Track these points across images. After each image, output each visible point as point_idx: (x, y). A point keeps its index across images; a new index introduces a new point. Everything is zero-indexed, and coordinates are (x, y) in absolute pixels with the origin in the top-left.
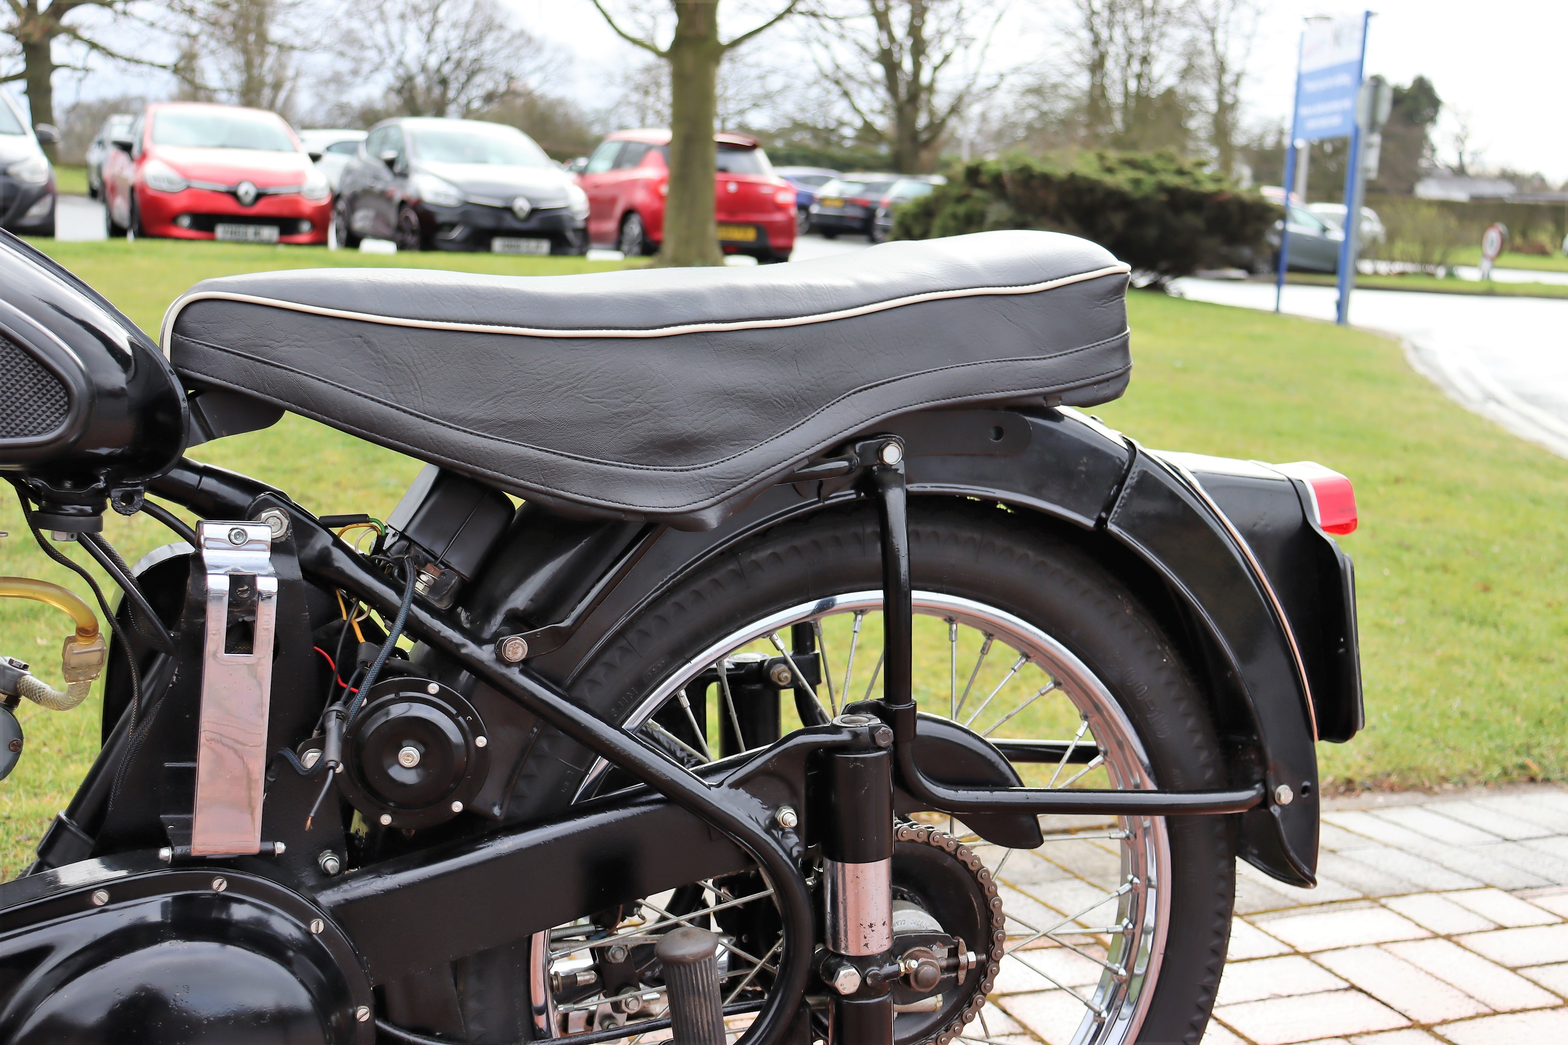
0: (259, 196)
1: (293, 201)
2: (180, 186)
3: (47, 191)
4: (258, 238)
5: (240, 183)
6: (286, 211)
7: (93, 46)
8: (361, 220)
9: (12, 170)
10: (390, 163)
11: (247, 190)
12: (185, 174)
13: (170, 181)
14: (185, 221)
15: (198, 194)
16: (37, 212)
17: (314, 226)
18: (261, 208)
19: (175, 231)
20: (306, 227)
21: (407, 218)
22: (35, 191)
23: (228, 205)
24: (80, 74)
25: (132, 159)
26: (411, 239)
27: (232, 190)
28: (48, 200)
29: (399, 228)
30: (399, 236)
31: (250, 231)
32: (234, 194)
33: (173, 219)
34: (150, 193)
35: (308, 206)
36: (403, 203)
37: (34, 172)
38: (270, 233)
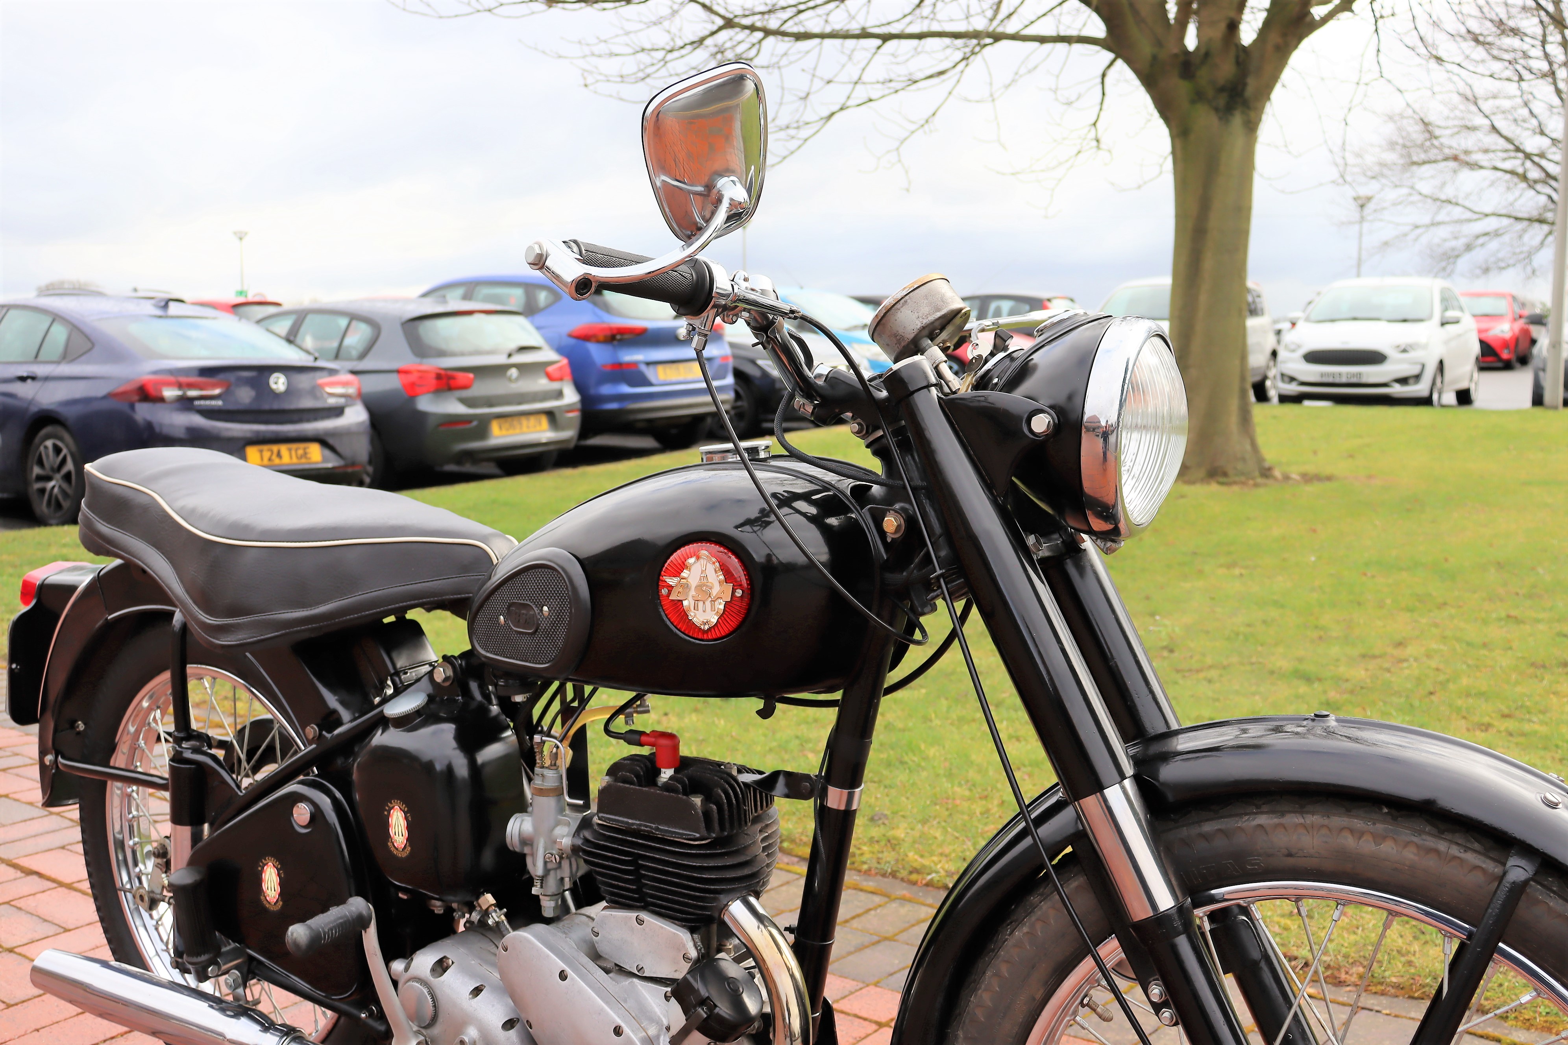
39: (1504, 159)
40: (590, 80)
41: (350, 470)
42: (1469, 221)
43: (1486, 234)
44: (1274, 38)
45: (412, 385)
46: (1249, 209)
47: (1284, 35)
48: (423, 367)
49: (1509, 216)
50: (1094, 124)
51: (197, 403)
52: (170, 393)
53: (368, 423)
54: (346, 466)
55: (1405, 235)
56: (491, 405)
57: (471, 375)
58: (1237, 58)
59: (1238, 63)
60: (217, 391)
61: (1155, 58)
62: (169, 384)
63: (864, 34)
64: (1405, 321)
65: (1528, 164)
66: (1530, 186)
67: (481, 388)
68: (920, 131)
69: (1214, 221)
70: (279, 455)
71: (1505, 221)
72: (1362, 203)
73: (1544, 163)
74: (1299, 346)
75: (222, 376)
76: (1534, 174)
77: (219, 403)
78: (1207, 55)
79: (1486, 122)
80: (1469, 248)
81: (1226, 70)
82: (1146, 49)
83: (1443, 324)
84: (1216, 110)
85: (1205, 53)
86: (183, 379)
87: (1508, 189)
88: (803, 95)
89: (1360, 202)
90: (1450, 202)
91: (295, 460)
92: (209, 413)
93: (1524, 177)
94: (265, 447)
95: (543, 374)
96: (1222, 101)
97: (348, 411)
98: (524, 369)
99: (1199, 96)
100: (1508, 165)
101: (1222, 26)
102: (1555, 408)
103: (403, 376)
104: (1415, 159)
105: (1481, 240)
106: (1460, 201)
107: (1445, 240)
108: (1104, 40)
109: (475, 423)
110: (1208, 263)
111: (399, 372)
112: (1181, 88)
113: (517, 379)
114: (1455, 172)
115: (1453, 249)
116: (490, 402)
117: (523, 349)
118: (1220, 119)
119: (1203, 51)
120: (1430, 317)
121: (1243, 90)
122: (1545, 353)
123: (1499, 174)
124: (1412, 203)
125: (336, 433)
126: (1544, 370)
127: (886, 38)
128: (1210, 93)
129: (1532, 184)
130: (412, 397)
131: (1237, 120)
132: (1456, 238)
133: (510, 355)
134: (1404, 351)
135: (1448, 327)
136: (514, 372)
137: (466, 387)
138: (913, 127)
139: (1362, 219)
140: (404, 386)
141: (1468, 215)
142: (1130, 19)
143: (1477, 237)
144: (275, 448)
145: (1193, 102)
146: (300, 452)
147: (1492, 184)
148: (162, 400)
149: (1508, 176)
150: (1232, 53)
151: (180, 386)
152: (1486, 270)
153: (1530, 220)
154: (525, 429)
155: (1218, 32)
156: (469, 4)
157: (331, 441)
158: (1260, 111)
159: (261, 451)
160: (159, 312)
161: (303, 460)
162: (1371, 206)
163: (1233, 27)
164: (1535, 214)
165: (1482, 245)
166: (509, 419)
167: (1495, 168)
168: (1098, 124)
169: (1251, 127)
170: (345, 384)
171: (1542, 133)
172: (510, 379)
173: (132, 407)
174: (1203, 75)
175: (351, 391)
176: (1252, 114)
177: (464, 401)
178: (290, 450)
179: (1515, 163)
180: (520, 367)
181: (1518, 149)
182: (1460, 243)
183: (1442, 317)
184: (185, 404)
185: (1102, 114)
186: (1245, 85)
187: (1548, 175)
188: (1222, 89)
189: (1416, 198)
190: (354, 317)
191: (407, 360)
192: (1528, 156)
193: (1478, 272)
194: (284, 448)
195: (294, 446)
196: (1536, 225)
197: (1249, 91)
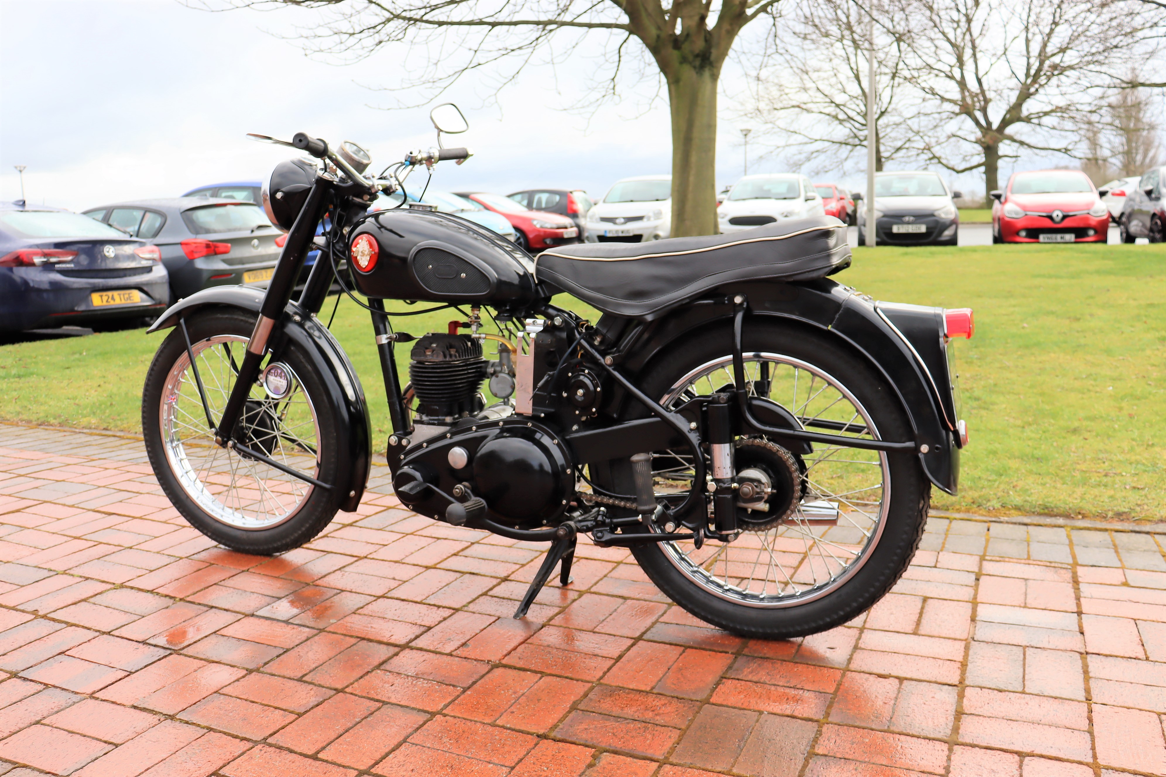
0: (1065, 217)
1: (1086, 219)
2: (1022, 214)
3: (954, 222)
4: (1062, 241)
5: (1053, 211)
6: (1082, 225)
7: (1022, 143)
8: (1134, 226)
9: (936, 213)
10: (1149, 193)
11: (1057, 215)
12: (1024, 208)
13: (1017, 213)
14: (1023, 234)
15: (1033, 219)
16: (948, 233)
17: (1096, 232)
18: (1067, 223)
19: (1018, 239)
20: (1091, 232)
21: (1156, 223)
22: (948, 223)
23: (1048, 223)
24: (1014, 159)
25: (1001, 202)
26: (1158, 236)
27: (1049, 214)
28: (954, 227)
29: (1151, 230)
30: (1151, 234)
31: (1059, 236)
32: (1050, 217)
33: (1017, 233)
34: (1007, 219)
35: (1093, 221)
36: (1154, 215)
37: (946, 213)
38: (1070, 237)
39: (825, 107)
40: (308, 52)
41: (158, 307)
42: (806, 143)
43: (817, 151)
44: (726, 26)
45: (192, 252)
46: (715, 126)
47: (731, 24)
48: (199, 241)
49: (828, 141)
50: (613, 79)
51: (57, 266)
52: (37, 260)
53: (167, 277)
54: (155, 305)
55: (771, 152)
56: (243, 264)
57: (229, 245)
58: (705, 37)
59: (706, 41)
60: (70, 258)
61: (658, 37)
62: (36, 254)
63: (481, 23)
64: (785, 199)
65: (838, 110)
66: (841, 123)
67: (236, 253)
68: (509, 83)
69: (696, 134)
70: (113, 298)
71: (827, 144)
72: (746, 133)
73: (846, 110)
74: (726, 215)
75: (69, 248)
76: (842, 116)
77: (72, 266)
78: (688, 35)
79: (813, 85)
80: (808, 159)
81: (699, 45)
82: (653, 32)
83: (806, 200)
84: (695, 67)
85: (687, 35)
86: (46, 250)
87: (829, 124)
88: (435, 61)
89: (744, 133)
90: (796, 132)
91: (123, 301)
92: (65, 272)
93: (836, 117)
94: (104, 294)
95: (274, 244)
96: (698, 63)
97: (154, 268)
98: (262, 239)
99: (684, 60)
100: (827, 111)
101: (697, 18)
102: (872, 246)
103: (184, 246)
104: (776, 106)
105: (815, 155)
106: (802, 132)
107: (795, 155)
108: (628, 25)
109: (233, 275)
110: (694, 158)
111: (181, 244)
112: (674, 55)
113: (258, 247)
114: (797, 114)
115: (800, 160)
116: (242, 261)
117: (260, 227)
118: (697, 73)
119: (685, 33)
120: (799, 196)
121: (710, 56)
122: (864, 216)
123: (822, 116)
124: (775, 133)
125: (149, 284)
126: (864, 225)
127: (494, 25)
128: (691, 58)
129: (841, 121)
130: (192, 260)
131: (707, 74)
132: (800, 153)
133: (252, 231)
134: (786, 216)
135: (809, 202)
136: (255, 242)
137: (226, 252)
138: (505, 81)
139: (746, 143)
140: (186, 254)
141: (806, 140)
142: (644, 14)
143: (812, 153)
144: (110, 293)
145: (681, 63)
146: (126, 296)
147: (819, 121)
148: (33, 264)
149: (827, 117)
150: (703, 33)
151: (45, 255)
152: (817, 173)
153: (841, 143)
154: (264, 278)
155: (693, 22)
156: (230, 3)
157: (145, 288)
158: (719, 68)
159: (101, 296)
160: (21, 209)
161: (129, 301)
162: (750, 135)
163: (703, 19)
164: (842, 139)
165: (815, 158)
166: (255, 272)
167: (821, 113)
168: (616, 80)
169: (715, 77)
170: (152, 252)
171: (845, 92)
172: (253, 246)
173: (11, 270)
174: (686, 47)
175: (156, 256)
176: (715, 70)
177: (225, 261)
178: (119, 295)
179: (832, 110)
180: (260, 238)
181: (832, 102)
182: (802, 157)
183: (806, 196)
184: (48, 266)
185: (618, 72)
186: (710, 53)
187: (849, 117)
188: (697, 56)
189: (777, 130)
190: (147, 210)
191: (187, 236)
192: (838, 106)
193: (813, 174)
194: (116, 293)
195: (122, 292)
196: (844, 146)
197: (713, 57)
